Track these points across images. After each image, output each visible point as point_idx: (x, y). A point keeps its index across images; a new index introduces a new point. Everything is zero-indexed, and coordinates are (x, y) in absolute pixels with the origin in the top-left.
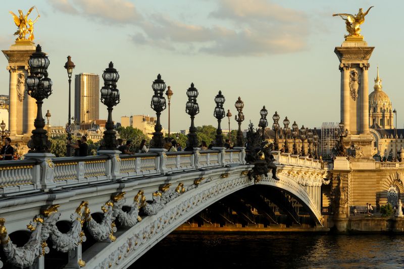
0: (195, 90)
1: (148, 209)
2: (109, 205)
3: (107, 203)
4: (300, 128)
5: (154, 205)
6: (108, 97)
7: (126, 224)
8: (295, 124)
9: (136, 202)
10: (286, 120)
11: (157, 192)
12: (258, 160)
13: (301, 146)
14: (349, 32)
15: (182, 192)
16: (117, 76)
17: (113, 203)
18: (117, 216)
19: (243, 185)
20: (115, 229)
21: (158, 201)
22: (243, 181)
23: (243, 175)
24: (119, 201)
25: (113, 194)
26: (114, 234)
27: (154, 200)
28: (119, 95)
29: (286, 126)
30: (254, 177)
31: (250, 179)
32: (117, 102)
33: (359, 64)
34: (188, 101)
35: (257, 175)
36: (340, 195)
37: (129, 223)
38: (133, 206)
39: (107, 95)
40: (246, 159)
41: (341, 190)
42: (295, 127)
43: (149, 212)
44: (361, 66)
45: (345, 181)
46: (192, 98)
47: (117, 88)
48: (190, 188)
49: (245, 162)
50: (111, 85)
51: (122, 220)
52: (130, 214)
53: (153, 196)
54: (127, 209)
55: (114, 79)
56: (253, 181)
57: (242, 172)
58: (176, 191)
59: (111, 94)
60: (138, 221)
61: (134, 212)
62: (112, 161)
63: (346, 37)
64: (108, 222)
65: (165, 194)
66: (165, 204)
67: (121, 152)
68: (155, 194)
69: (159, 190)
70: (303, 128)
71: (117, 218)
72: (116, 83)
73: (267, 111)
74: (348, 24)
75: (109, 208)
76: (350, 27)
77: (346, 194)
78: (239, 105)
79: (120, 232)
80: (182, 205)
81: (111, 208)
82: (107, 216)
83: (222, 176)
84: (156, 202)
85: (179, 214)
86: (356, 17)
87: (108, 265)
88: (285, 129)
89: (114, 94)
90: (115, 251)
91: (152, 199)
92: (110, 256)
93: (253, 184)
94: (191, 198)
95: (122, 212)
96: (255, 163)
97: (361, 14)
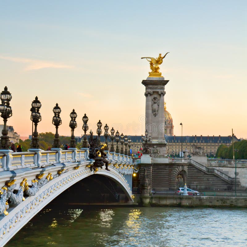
0: (59, 108)
1: (30, 192)
2: (4, 189)
3: (3, 188)
4: (120, 135)
5: (33, 189)
6: (4, 112)
7: (15, 203)
8: (118, 133)
9: (21, 187)
10: (113, 129)
11: (34, 180)
12: (97, 157)
13: (121, 147)
14: (152, 70)
15: (50, 180)
16: (11, 97)
17: (7, 188)
18: (9, 197)
19: (87, 174)
20: (8, 206)
21: (36, 186)
22: (87, 172)
23: (87, 168)
24: (11, 186)
25: (7, 181)
26: (7, 210)
27: (32, 185)
28: (12, 111)
29: (113, 133)
30: (94, 169)
31: (91, 170)
32: (10, 115)
33: (158, 92)
34: (54, 116)
35: (96, 167)
36: (145, 181)
37: (17, 202)
38: (19, 189)
39: (3, 110)
40: (89, 156)
41: (146, 177)
42: (118, 134)
43: (30, 194)
44: (160, 93)
45: (148, 171)
46: (57, 114)
47: (10, 105)
48: (55, 176)
49: (89, 158)
50: (6, 103)
51: (12, 199)
52: (18, 195)
53: (32, 182)
54: (16, 192)
55: (8, 99)
56: (93, 171)
57: (87, 166)
58: (46, 178)
59: (7, 109)
60: (23, 201)
61: (20, 193)
62: (6, 157)
63: (149, 73)
64: (3, 201)
65: (40, 181)
66: (40, 188)
67: (13, 151)
68: (33, 181)
69: (36, 178)
70: (122, 135)
71: (9, 198)
72: (10, 102)
73: (101, 124)
74: (151, 64)
75: (4, 191)
76: (153, 66)
77: (149, 180)
78: (85, 119)
79: (11, 209)
80: (50, 188)
81: (6, 192)
82: (3, 197)
83: (75, 168)
84: (34, 187)
85: (48, 195)
86: (157, 59)
87: (3, 232)
88: (112, 136)
89: (9, 109)
90: (7, 223)
91: (31, 185)
92: (4, 226)
93: (93, 174)
94: (56, 184)
95: (13, 194)
96: (95, 159)
97: (161, 57)
